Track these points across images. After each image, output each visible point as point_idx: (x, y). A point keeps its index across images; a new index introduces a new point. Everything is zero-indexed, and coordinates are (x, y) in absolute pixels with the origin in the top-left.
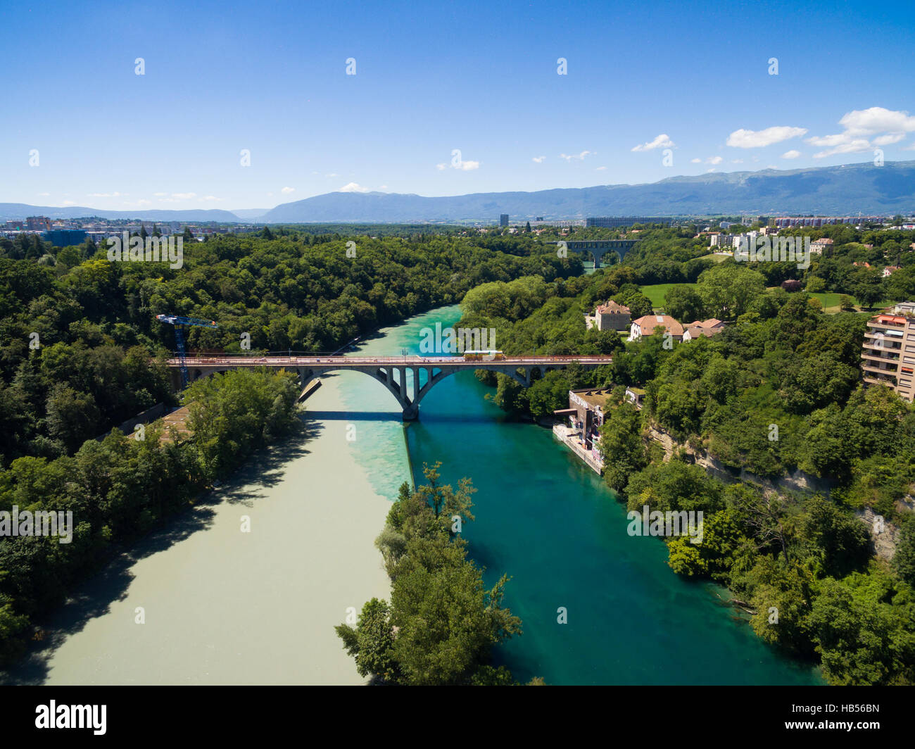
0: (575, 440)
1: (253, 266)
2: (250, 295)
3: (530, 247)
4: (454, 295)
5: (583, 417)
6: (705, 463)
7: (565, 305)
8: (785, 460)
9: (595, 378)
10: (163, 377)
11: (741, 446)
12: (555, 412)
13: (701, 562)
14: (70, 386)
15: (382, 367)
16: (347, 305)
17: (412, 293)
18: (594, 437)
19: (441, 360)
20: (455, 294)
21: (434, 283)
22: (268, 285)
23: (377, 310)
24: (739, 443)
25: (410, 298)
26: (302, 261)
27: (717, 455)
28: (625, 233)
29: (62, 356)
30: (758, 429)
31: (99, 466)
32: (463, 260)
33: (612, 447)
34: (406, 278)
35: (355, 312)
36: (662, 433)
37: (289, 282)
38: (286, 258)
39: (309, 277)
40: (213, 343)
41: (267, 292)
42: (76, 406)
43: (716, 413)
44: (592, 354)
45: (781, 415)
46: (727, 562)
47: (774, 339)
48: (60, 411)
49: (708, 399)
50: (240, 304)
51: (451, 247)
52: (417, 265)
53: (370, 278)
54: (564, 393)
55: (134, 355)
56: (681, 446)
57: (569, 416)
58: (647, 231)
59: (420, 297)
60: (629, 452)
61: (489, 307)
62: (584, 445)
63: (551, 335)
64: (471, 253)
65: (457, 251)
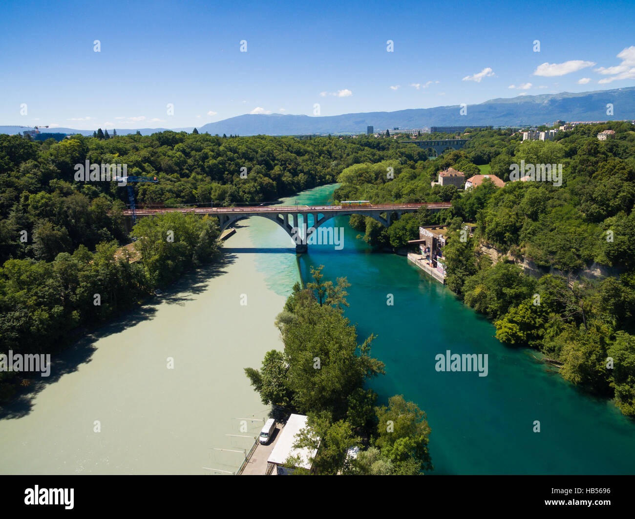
0: (424, 262)
1: (185, 150)
2: (183, 170)
3: (389, 145)
4: (333, 176)
5: (429, 244)
6: (524, 265)
7: (416, 174)
8: (584, 256)
9: (439, 219)
10: (119, 221)
11: (550, 249)
12: (409, 241)
13: (520, 334)
14: (50, 221)
15: (280, 213)
16: (255, 180)
17: (303, 174)
18: (438, 257)
19: (324, 208)
20: (335, 176)
21: (319, 168)
22: (196, 163)
23: (277, 184)
24: (549, 247)
25: (302, 177)
26: (221, 148)
27: (532, 258)
28: (459, 135)
29: (43, 201)
30: (563, 236)
31: (70, 270)
32: (340, 152)
33: (452, 259)
34: (298, 163)
35: (261, 184)
36: (489, 248)
37: (212, 162)
38: (210, 146)
39: (226, 159)
40: (156, 199)
41: (196, 168)
42: (53, 236)
43: (531, 228)
44: (436, 202)
45: (581, 224)
46: (540, 332)
47: (575, 173)
48: (42, 239)
49: (524, 219)
50: (175, 174)
51: (331, 143)
52: (306, 155)
53: (272, 162)
54: (415, 229)
55: (97, 204)
56: (504, 256)
57: (419, 245)
58: (475, 133)
59: (309, 177)
60: (465, 263)
61: (360, 180)
62: (431, 264)
63: (405, 191)
64: (346, 147)
65: (336, 146)
